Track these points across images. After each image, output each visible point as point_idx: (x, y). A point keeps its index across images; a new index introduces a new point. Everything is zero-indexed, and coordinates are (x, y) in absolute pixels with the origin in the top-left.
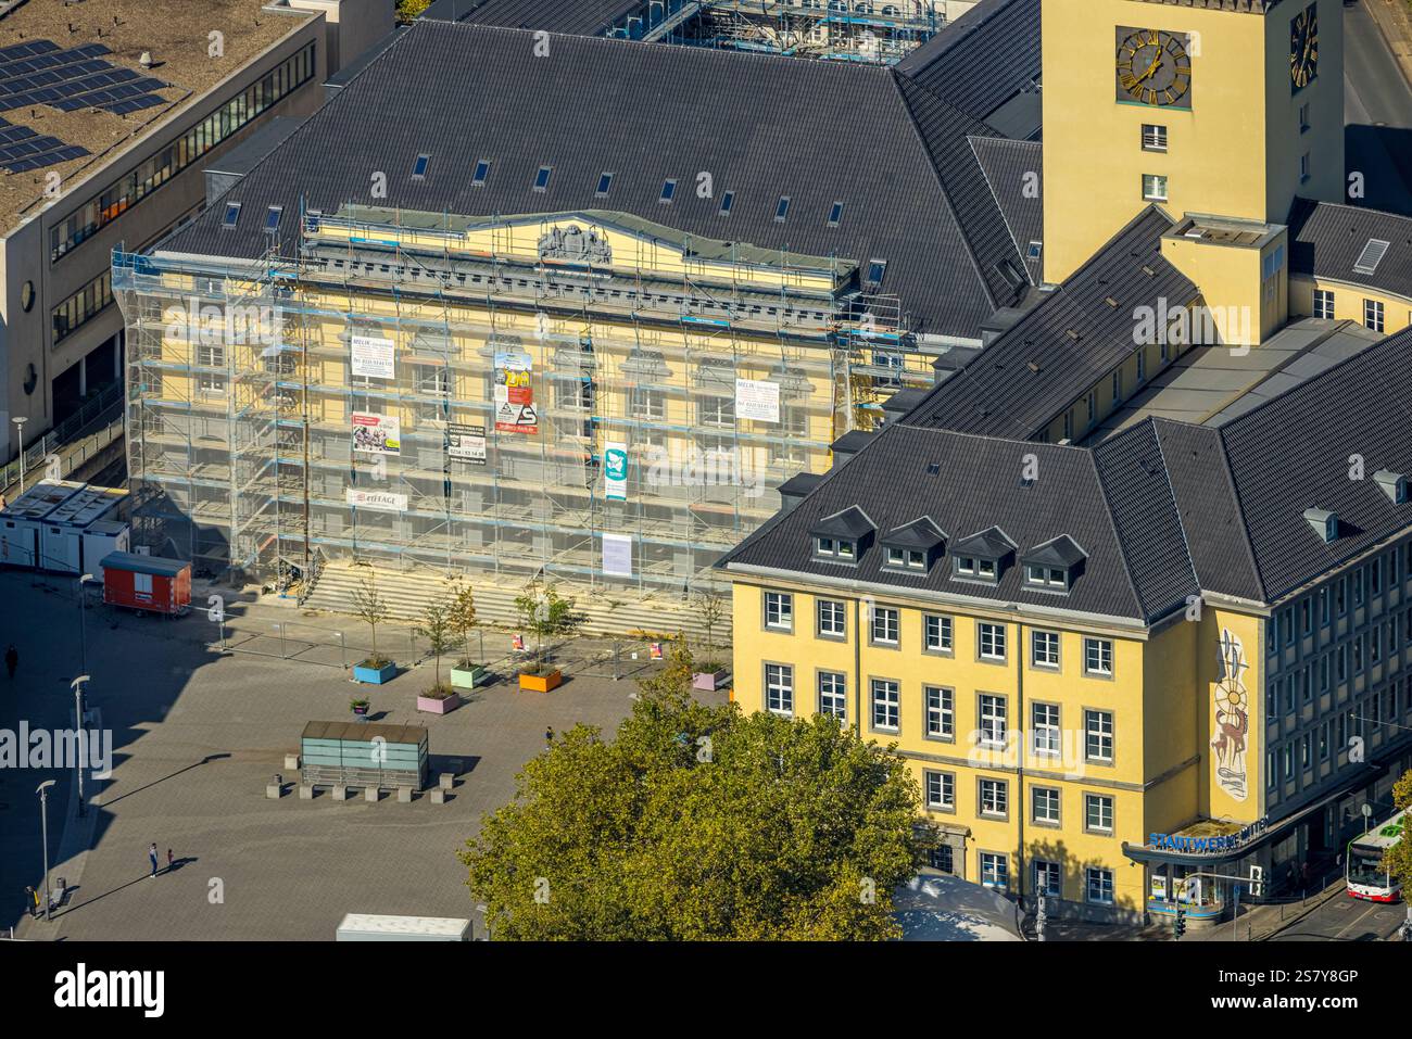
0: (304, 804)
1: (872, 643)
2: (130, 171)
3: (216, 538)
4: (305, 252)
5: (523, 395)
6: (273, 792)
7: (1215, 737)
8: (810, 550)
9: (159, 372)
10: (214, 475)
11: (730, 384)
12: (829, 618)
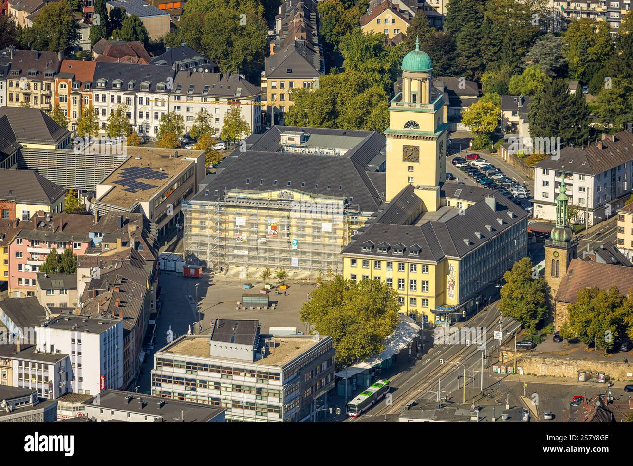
0: (244, 310)
1: (375, 269)
2: (166, 191)
3: (204, 263)
4: (225, 199)
5: (274, 228)
6: (237, 308)
7: (447, 287)
8: (361, 249)
9: (191, 227)
10: (203, 249)
11: (321, 224)
12: (365, 263)
